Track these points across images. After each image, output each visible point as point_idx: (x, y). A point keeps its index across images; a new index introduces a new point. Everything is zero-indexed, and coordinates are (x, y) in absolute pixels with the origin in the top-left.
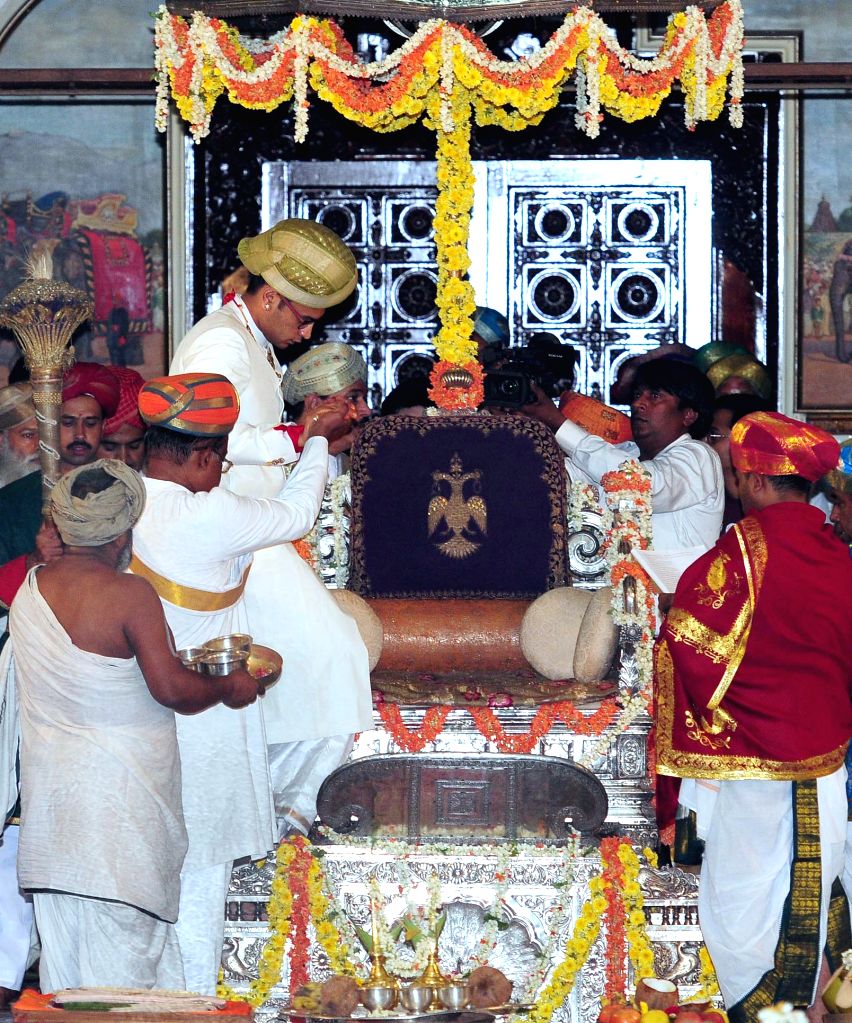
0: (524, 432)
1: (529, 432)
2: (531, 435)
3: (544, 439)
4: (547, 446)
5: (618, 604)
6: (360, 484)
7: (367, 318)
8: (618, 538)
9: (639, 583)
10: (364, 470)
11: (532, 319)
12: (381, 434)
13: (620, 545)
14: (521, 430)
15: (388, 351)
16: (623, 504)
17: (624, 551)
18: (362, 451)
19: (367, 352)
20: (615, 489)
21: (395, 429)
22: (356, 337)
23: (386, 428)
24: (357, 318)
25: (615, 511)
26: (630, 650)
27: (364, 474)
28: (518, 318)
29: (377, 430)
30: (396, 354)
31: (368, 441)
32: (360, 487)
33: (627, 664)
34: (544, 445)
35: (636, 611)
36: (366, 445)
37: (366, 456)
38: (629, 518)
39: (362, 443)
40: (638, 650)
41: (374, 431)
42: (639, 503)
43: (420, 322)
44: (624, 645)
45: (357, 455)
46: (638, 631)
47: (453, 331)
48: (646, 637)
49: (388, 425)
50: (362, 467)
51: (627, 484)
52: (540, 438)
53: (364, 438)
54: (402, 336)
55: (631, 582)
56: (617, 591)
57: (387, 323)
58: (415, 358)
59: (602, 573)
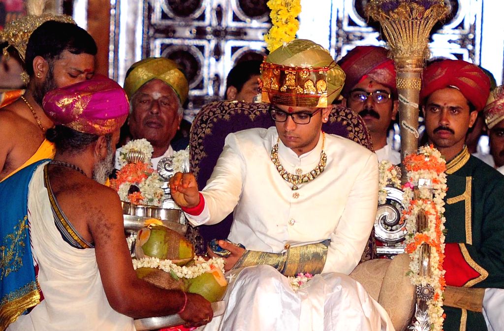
0: (339, 119)
1: (343, 120)
2: (345, 123)
3: (355, 126)
4: (358, 132)
5: (414, 267)
6: (197, 159)
7: (210, 19)
8: (416, 210)
9: (433, 250)
10: (202, 147)
11: (351, 23)
12: (217, 117)
13: (419, 217)
14: (337, 118)
15: (227, 46)
16: (421, 182)
17: (422, 222)
18: (200, 130)
19: (210, 46)
20: (416, 169)
21: (229, 113)
22: (201, 33)
23: (222, 112)
24: (202, 18)
25: (415, 188)
26: (423, 306)
27: (201, 151)
28: (339, 22)
29: (214, 114)
30: (234, 49)
31: (205, 122)
32: (197, 162)
33: (420, 319)
34: (355, 131)
35: (430, 274)
36: (203, 125)
37: (203, 135)
38: (426, 194)
39: (201, 124)
40: (431, 307)
41: (211, 114)
42: (435, 181)
43: (255, 23)
44: (420, 302)
45: (196, 134)
46: (432, 291)
47: (282, 30)
48: (437, 297)
49: (224, 109)
50: (200, 144)
51: (426, 167)
52: (352, 125)
53: (202, 120)
54: (239, 34)
55: (427, 248)
56: (416, 255)
57: (228, 22)
58: (251, 53)
59: (402, 240)
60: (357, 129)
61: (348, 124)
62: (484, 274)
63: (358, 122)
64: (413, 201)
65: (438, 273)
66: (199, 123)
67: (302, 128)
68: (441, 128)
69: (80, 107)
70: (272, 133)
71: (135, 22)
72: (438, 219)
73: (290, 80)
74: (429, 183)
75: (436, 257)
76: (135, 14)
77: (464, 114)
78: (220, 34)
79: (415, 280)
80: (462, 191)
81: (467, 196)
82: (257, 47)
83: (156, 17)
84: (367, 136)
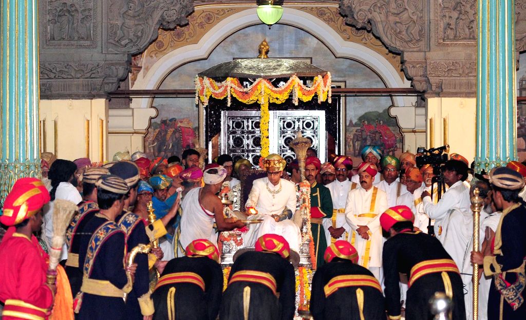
5: (302, 213)
7: (246, 147)
8: (302, 198)
9: (307, 208)
11: (284, 147)
13: (303, 199)
15: (250, 154)
16: (304, 190)
17: (304, 201)
19: (246, 155)
20: (302, 186)
22: (243, 151)
24: (243, 147)
25: (302, 192)
26: (305, 224)
28: (280, 147)
30: (252, 155)
33: (304, 227)
35: (307, 215)
38: (305, 193)
40: (307, 224)
43: (258, 148)
44: (304, 222)
46: (307, 219)
47: (265, 150)
51: (305, 186)
54: (254, 151)
55: (306, 208)
56: (303, 210)
57: (250, 148)
58: (257, 156)
59: (299, 206)
62: (325, 215)
64: (301, 195)
65: (309, 215)
67: (276, 177)
68: (310, 175)
69: (189, 175)
70: (266, 179)
71: (225, 149)
72: (308, 200)
73: (272, 164)
74: (306, 190)
75: (308, 211)
76: (225, 147)
77: (315, 171)
78: (248, 151)
79: (303, 217)
80: (316, 192)
81: (318, 193)
82: (258, 154)
83: (231, 147)
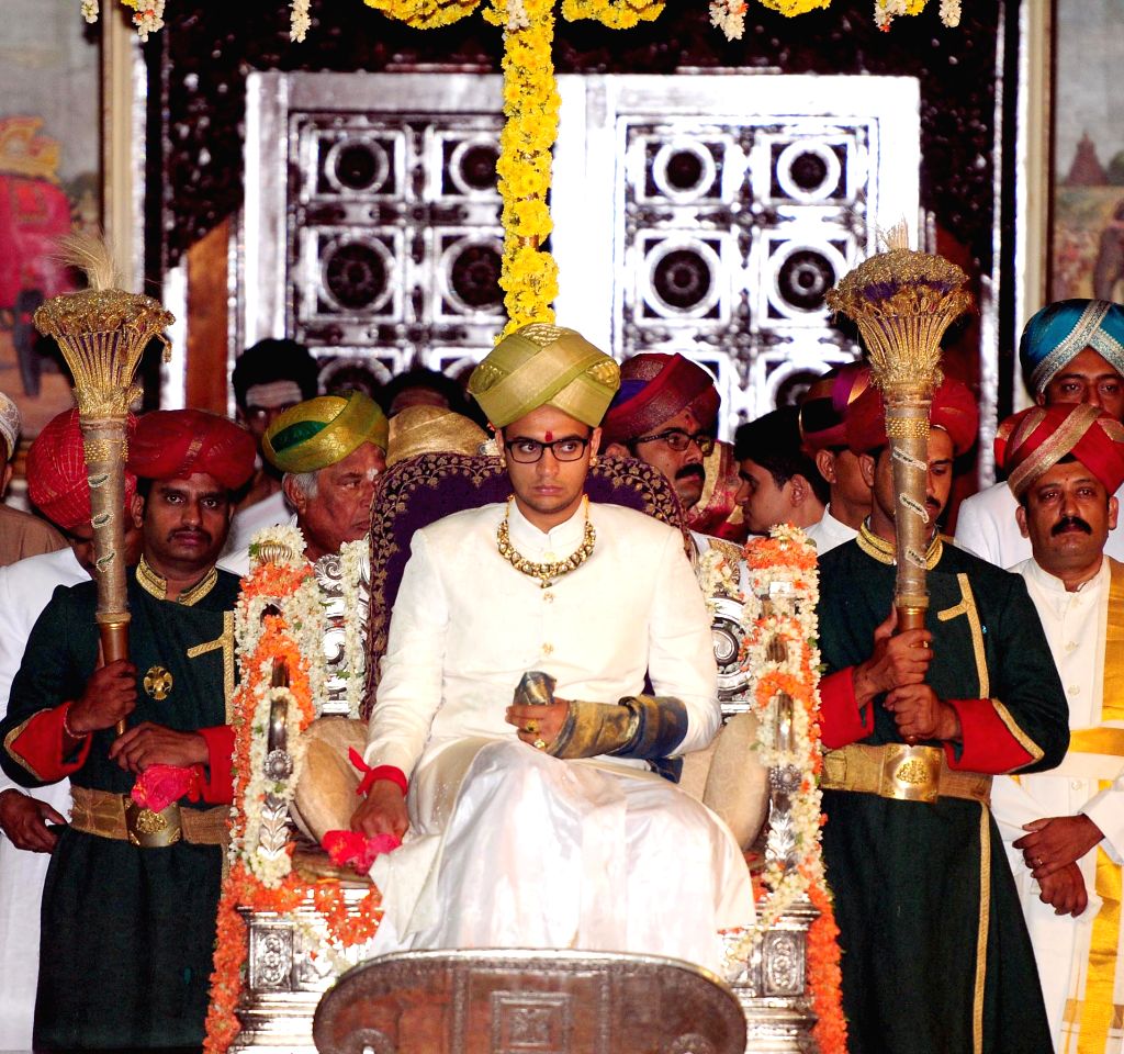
0: (629, 481)
1: (635, 482)
2: (639, 487)
3: (657, 492)
4: (663, 503)
5: (765, 735)
6: (383, 556)
7: (403, 312)
8: (766, 637)
9: (798, 705)
10: (390, 536)
11: (649, 313)
12: (416, 482)
13: (771, 647)
14: (625, 479)
15: (434, 357)
16: (775, 588)
17: (778, 655)
18: (386, 506)
19: (403, 358)
20: (766, 564)
21: (437, 475)
22: (387, 336)
23: (424, 473)
24: (388, 309)
25: (764, 598)
26: (783, 803)
27: (390, 541)
28: (627, 312)
29: (411, 475)
30: (446, 362)
31: (396, 492)
32: (383, 561)
33: (778, 826)
34: (658, 501)
35: (793, 746)
36: (393, 497)
37: (392, 515)
38: (783, 607)
39: (387, 495)
40: (795, 804)
41: (406, 476)
42: (799, 585)
43: (483, 316)
44: (776, 797)
45: (380, 512)
46: (797, 777)
48: (806, 786)
49: (427, 468)
50: (387, 530)
51: (783, 560)
52: (652, 491)
53: (389, 487)
54: (454, 336)
55: (786, 702)
56: (768, 714)
57: (434, 316)
59: (743, 689)
60: (660, 497)
61: (645, 490)
63: (662, 484)
64: (760, 621)
65: (808, 745)
66: (385, 492)
72: (806, 648)
74: (787, 588)
75: (803, 718)
76: (271, 304)
78: (420, 336)
79: (768, 758)
84: (678, 509)
